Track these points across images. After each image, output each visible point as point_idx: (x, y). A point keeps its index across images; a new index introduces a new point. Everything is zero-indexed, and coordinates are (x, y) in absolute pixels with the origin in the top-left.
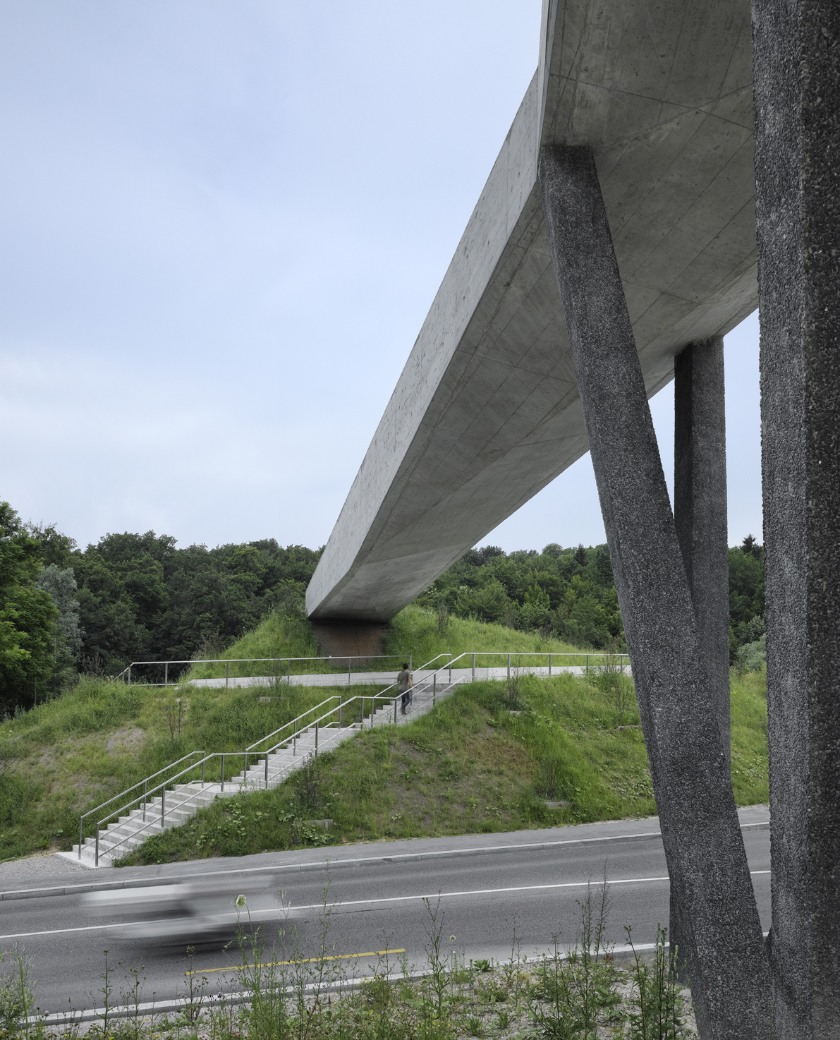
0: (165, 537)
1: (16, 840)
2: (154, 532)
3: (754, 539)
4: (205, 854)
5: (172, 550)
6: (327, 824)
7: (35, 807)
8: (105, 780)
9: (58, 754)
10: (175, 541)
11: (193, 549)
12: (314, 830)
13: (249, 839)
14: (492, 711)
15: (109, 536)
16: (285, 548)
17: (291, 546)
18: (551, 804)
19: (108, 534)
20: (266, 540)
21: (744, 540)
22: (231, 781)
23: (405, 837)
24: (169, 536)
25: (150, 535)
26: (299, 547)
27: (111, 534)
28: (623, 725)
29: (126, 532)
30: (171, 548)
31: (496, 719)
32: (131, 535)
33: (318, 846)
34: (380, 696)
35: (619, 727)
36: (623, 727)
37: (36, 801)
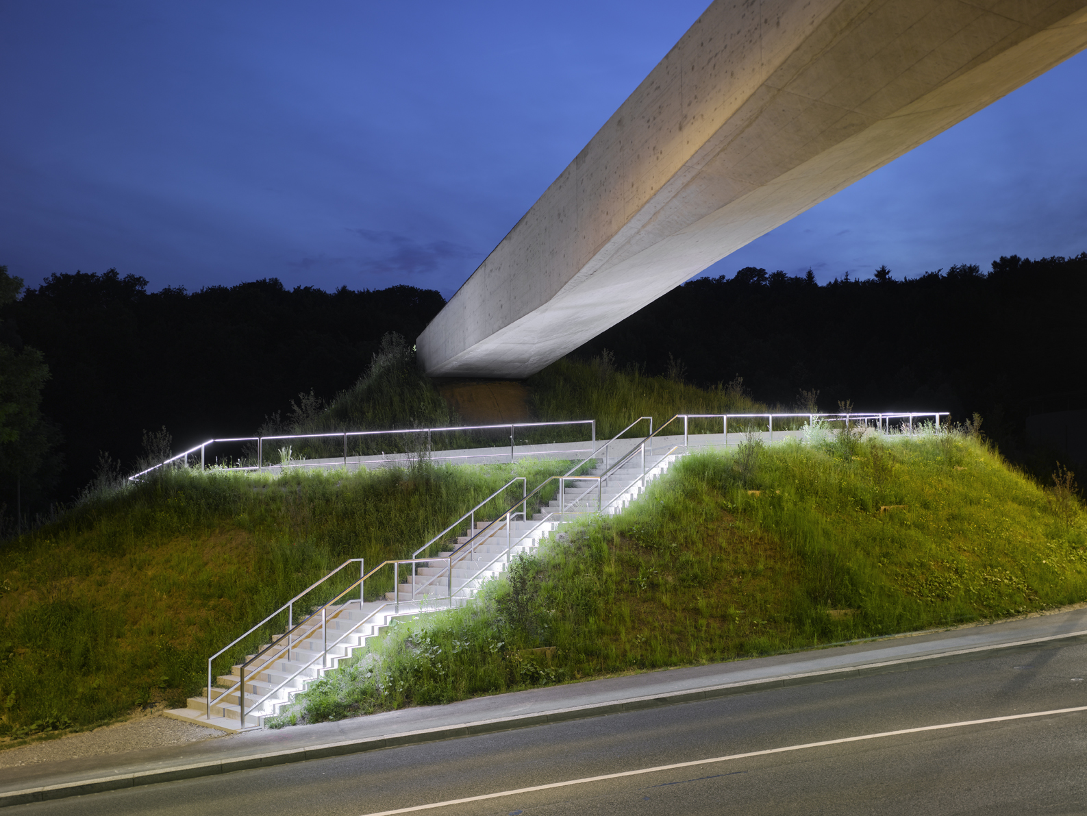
0: (131, 277)
1: (102, 694)
2: (117, 270)
3: (889, 272)
4: (395, 704)
5: (142, 293)
6: (548, 652)
7: (117, 644)
8: (212, 603)
9: (135, 569)
10: (145, 283)
11: (167, 292)
12: (535, 663)
13: (451, 679)
14: (724, 491)
15: (56, 277)
16: (292, 291)
17: (299, 287)
18: (835, 614)
19: (54, 275)
20: (265, 280)
21: (876, 273)
22: (385, 598)
23: (660, 667)
24: (137, 276)
25: (112, 274)
26: (310, 288)
27: (58, 275)
28: (886, 505)
29: (79, 271)
30: (139, 291)
31: (733, 503)
32: (86, 275)
33: (546, 684)
34: (572, 475)
35: (883, 508)
36: (887, 508)
37: (118, 637)
